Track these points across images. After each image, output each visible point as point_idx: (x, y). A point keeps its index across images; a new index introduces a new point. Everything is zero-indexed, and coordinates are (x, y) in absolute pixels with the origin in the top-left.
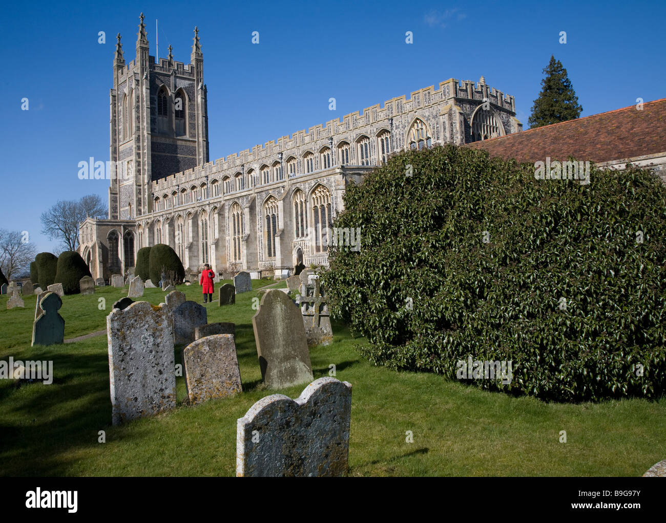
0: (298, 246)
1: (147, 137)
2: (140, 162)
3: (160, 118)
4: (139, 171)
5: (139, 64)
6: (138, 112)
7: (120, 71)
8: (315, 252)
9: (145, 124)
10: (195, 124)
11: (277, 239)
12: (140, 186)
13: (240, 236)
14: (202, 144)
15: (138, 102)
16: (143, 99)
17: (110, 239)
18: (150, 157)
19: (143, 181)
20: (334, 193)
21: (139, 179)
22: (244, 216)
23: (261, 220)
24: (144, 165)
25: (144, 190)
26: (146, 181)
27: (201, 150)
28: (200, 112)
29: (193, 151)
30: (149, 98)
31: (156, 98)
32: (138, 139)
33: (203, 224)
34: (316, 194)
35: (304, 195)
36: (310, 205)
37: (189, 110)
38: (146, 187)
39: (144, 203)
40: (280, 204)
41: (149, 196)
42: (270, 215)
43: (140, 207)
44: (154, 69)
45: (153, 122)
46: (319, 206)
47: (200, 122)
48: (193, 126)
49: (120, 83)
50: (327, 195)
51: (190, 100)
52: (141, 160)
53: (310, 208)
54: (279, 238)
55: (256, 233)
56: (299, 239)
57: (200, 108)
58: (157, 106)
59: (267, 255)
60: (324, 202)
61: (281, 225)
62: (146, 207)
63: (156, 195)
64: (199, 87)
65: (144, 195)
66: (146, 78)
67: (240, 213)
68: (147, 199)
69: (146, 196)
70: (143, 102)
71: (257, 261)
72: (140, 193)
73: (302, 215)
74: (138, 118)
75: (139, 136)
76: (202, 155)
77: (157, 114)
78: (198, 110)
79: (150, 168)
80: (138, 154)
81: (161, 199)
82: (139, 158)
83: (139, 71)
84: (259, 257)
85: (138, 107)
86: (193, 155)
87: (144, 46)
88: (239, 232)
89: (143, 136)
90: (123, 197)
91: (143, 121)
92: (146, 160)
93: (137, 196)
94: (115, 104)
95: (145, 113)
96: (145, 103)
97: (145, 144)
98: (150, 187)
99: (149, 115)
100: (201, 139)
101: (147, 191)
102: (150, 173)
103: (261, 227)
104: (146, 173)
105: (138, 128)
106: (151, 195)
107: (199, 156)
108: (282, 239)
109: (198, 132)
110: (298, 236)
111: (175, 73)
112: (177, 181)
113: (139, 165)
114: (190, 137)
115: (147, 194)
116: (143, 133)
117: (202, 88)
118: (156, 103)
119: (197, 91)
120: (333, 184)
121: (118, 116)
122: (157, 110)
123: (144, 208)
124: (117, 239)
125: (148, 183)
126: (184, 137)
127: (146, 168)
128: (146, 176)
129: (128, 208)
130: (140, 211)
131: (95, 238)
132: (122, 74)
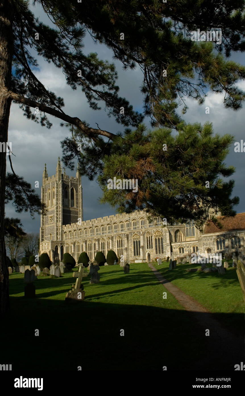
0: (148, 252)
1: (61, 207)
2: (57, 217)
3: (65, 199)
4: (57, 221)
5: (58, 177)
6: (57, 196)
7: (46, 179)
8: (155, 254)
9: (60, 202)
10: (78, 202)
11: (141, 250)
12: (57, 227)
13: (121, 248)
14: (81, 210)
15: (57, 192)
16: (59, 191)
17: (56, 248)
18: (62, 215)
19: (59, 225)
20: (164, 234)
21: (57, 224)
22: (123, 241)
23: (131, 242)
24: (59, 218)
25: (59, 229)
26: (60, 225)
27: (81, 213)
28: (80, 197)
29: (77, 213)
30: (62, 191)
31: (64, 191)
32: (57, 208)
33: (102, 244)
34: (156, 234)
35: (150, 234)
36: (153, 238)
37: (76, 196)
38: (60, 227)
39: (59, 234)
40: (142, 237)
41: (61, 231)
42: (135, 241)
43: (57, 236)
44: (63, 179)
45: (63, 201)
46: (157, 238)
47: (80, 201)
48: (77, 203)
49: (46, 184)
50: (161, 235)
51: (76, 192)
52: (58, 216)
53: (154, 239)
54: (142, 249)
55: (129, 247)
56: (148, 249)
57: (80, 196)
58: (64, 194)
59: (133, 255)
60: (159, 237)
61: (142, 244)
62: (60, 236)
63: (65, 231)
64: (80, 187)
65: (59, 231)
66: (61, 183)
67: (120, 240)
68: (61, 232)
69: (60, 231)
70: (59, 192)
71: (129, 257)
72: (57, 230)
73: (149, 241)
74: (57, 199)
75: (57, 206)
76: (81, 214)
77: (64, 198)
78: (79, 196)
79: (62, 220)
80: (57, 214)
81: (68, 233)
82: (57, 215)
83: (58, 180)
84: (130, 256)
85: (57, 195)
86: (77, 215)
87: (60, 170)
88: (120, 246)
89: (59, 207)
90: (47, 231)
91: (59, 201)
92: (61, 216)
93: (56, 231)
94: (44, 192)
95: (60, 197)
96: (60, 193)
97: (60, 210)
98: (62, 228)
99: (62, 198)
100: (80, 208)
101: (60, 229)
102: (62, 222)
103: (131, 245)
104: (60, 222)
105: (57, 203)
106: (62, 231)
107: (80, 215)
108: (143, 249)
109: (79, 205)
110: (148, 248)
111: (71, 181)
112: (76, 226)
113: (57, 218)
114: (76, 207)
115: (61, 230)
116: (59, 205)
117: (81, 187)
118: (64, 193)
119: (79, 189)
120: (164, 231)
121: (45, 197)
122: (64, 196)
123: (59, 236)
124: (58, 249)
125: (61, 226)
126: (74, 207)
127: (60, 220)
128: (60, 223)
129: (49, 236)
130: (57, 237)
131: (50, 248)
132: (47, 180)
